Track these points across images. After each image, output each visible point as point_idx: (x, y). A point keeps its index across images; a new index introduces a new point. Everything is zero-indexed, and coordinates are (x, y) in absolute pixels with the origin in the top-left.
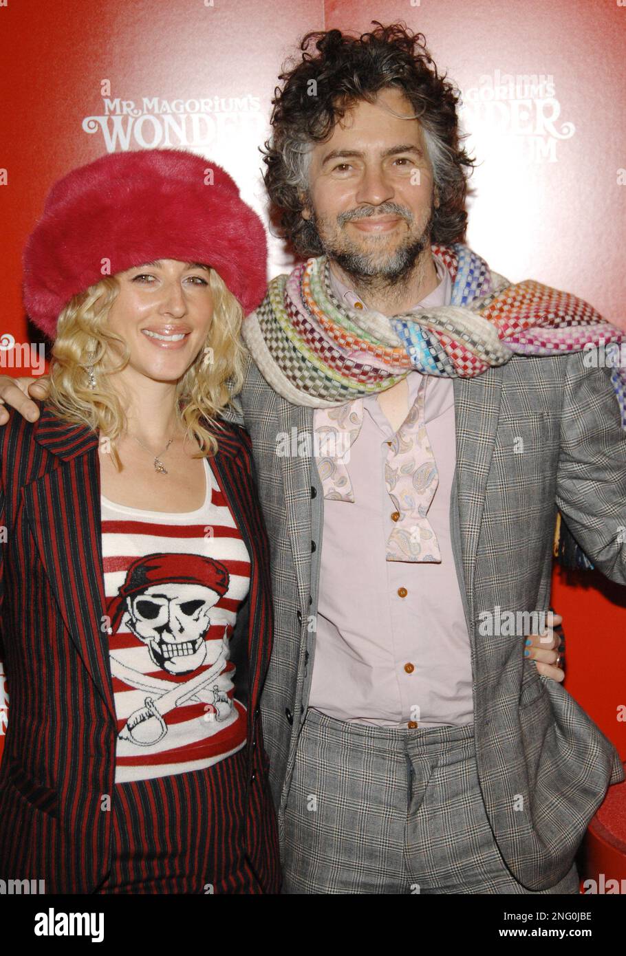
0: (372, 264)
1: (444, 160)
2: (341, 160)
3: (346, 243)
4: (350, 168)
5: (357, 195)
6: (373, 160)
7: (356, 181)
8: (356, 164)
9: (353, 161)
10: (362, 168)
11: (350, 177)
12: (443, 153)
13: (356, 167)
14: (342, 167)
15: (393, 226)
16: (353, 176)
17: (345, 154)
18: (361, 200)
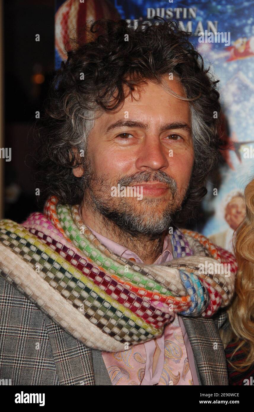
0: (143, 224)
1: (204, 140)
2: (124, 129)
3: (121, 203)
4: (130, 136)
5: (137, 161)
6: (152, 132)
7: (136, 148)
8: (136, 134)
9: (135, 131)
10: (142, 138)
11: (130, 145)
12: (204, 134)
13: (136, 136)
14: (124, 136)
15: (162, 193)
16: (134, 144)
17: (130, 124)
18: (140, 164)
